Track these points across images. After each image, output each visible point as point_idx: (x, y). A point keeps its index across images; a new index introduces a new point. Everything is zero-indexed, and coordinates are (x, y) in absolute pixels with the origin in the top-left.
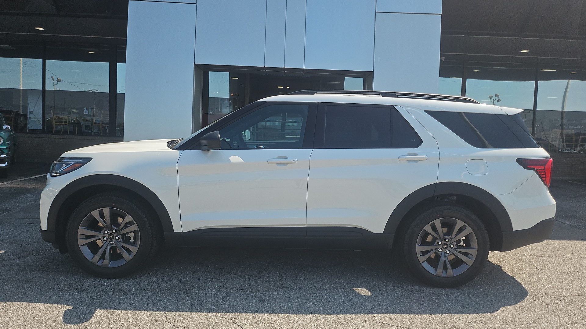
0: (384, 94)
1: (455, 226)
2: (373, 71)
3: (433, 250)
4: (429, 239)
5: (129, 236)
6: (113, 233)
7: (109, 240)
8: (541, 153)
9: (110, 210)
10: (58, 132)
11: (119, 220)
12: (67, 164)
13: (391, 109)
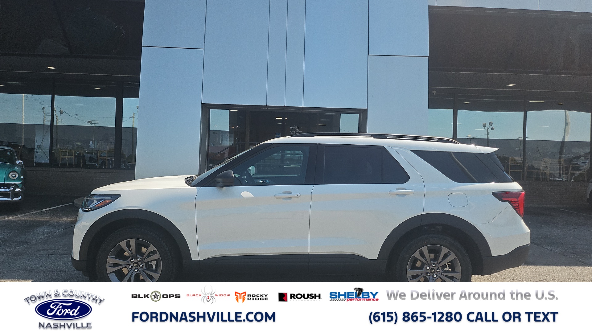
0: (376, 136)
1: (441, 252)
2: (367, 108)
3: (422, 274)
4: (418, 264)
5: (152, 264)
6: (138, 261)
7: (134, 268)
8: (515, 186)
9: (136, 241)
10: (63, 165)
11: (142, 250)
12: (98, 201)
13: (381, 149)
